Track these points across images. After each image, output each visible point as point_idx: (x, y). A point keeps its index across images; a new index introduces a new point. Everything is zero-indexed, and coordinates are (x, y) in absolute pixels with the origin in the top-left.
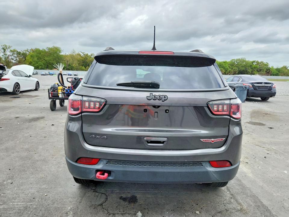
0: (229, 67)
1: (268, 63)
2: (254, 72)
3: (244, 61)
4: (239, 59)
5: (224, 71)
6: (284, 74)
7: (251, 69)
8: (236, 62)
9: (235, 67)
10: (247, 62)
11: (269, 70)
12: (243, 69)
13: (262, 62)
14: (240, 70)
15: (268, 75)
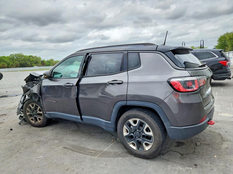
0: (10, 61)
1: (40, 57)
2: (33, 64)
3: (22, 56)
4: (17, 54)
5: (7, 65)
6: (53, 65)
7: (30, 62)
8: (15, 57)
9: (15, 61)
10: (25, 57)
11: (44, 62)
12: (23, 62)
13: (36, 57)
14: (20, 63)
15: (43, 66)
